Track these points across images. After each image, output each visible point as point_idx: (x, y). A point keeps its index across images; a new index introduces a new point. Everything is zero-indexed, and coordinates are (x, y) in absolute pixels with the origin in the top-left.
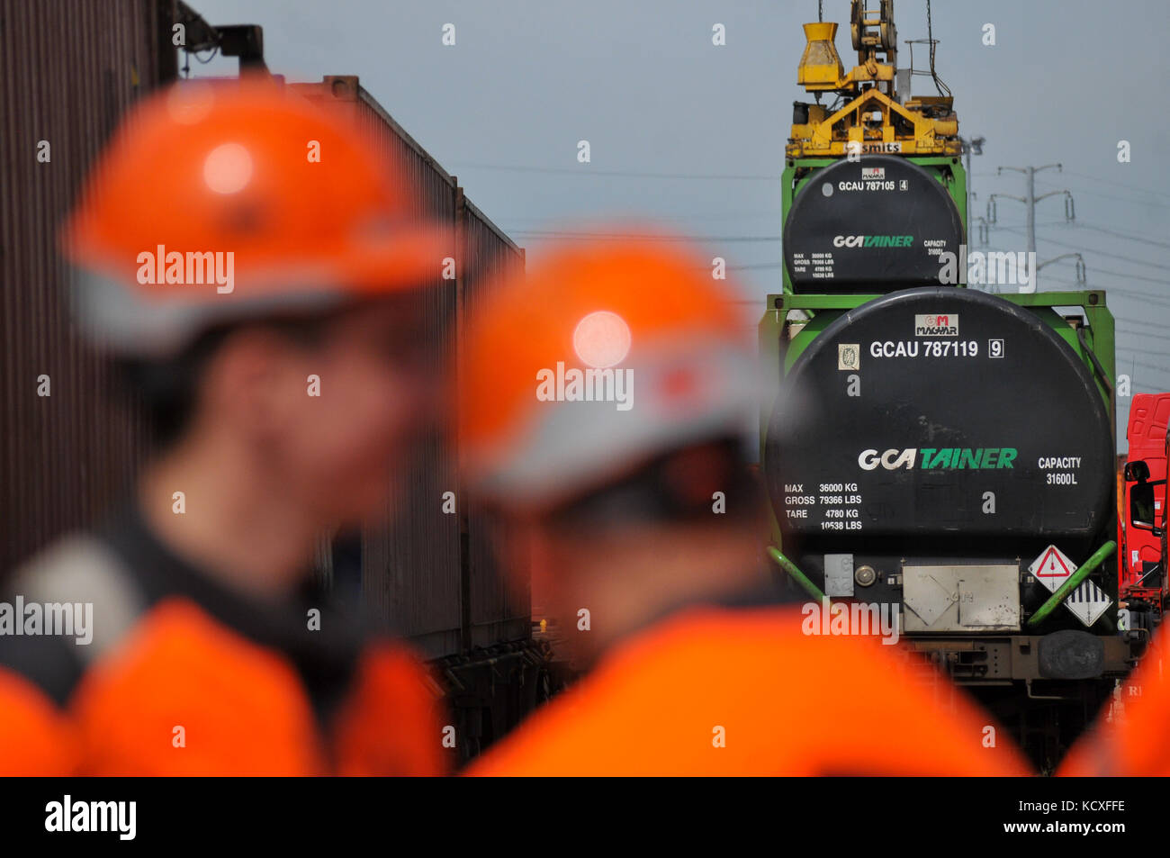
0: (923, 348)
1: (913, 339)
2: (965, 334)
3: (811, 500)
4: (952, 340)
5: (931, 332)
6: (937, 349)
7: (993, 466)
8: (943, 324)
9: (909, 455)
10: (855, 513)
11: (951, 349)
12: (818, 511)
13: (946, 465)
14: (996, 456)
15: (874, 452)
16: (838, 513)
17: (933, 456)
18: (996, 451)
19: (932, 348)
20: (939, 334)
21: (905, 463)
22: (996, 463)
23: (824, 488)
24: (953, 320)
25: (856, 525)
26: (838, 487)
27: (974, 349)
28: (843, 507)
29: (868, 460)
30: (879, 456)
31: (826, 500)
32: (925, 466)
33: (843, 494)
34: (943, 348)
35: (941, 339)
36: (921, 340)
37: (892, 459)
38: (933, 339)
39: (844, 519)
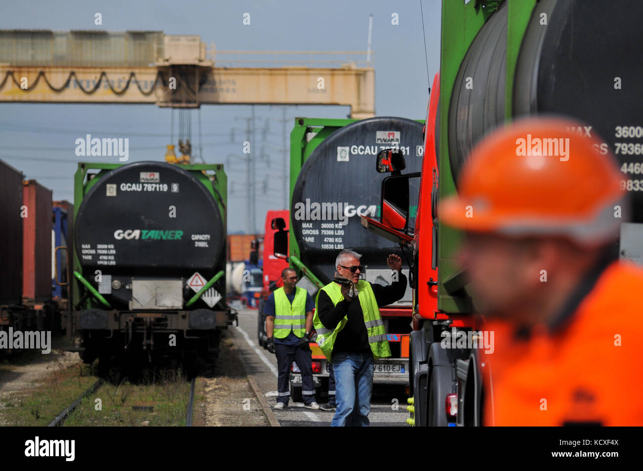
0: (143, 187)
1: (139, 183)
2: (162, 182)
3: (93, 252)
4: (156, 183)
5: (147, 180)
6: (149, 188)
7: (172, 239)
8: (152, 177)
9: (136, 233)
10: (112, 258)
11: (156, 188)
12: (96, 256)
13: (152, 237)
14: (174, 234)
15: (121, 231)
16: (105, 258)
17: (147, 234)
18: (174, 232)
19: (147, 188)
20: (150, 181)
21: (135, 237)
22: (173, 237)
23: (99, 246)
24: (157, 175)
25: (113, 263)
26: (105, 246)
27: (165, 188)
28: (108, 255)
29: (119, 235)
30: (124, 233)
31: (100, 252)
32: (143, 237)
33: (108, 249)
34: (152, 187)
35: (151, 183)
36: (143, 183)
37: (129, 234)
38: (148, 183)
39: (108, 260)
